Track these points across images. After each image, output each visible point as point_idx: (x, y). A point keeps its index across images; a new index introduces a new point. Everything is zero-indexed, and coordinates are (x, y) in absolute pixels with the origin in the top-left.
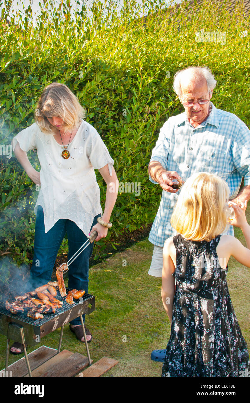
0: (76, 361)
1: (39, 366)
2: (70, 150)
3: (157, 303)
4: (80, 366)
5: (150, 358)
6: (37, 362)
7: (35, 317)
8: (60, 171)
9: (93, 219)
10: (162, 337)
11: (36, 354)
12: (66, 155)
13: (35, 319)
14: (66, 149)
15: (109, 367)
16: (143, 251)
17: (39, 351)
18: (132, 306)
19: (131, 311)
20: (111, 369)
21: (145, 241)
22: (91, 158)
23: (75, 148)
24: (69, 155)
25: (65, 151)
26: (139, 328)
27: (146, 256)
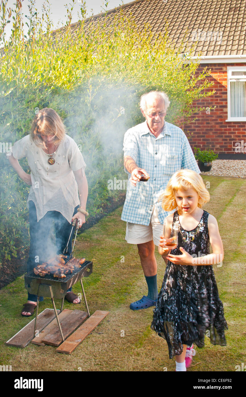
0: (78, 314)
1: (52, 321)
2: (55, 158)
3: (117, 274)
4: (83, 317)
5: (129, 308)
6: (49, 319)
7: (61, 276)
8: (48, 174)
9: (74, 209)
10: (132, 295)
11: (44, 314)
12: (51, 162)
13: (61, 278)
14: (52, 157)
15: (104, 316)
16: (87, 241)
17: (45, 312)
18: (98, 278)
19: (99, 282)
20: (105, 317)
21: (85, 233)
22: (70, 162)
23: (59, 156)
24: (54, 162)
25: (50, 159)
26: (112, 291)
27: (90, 244)
